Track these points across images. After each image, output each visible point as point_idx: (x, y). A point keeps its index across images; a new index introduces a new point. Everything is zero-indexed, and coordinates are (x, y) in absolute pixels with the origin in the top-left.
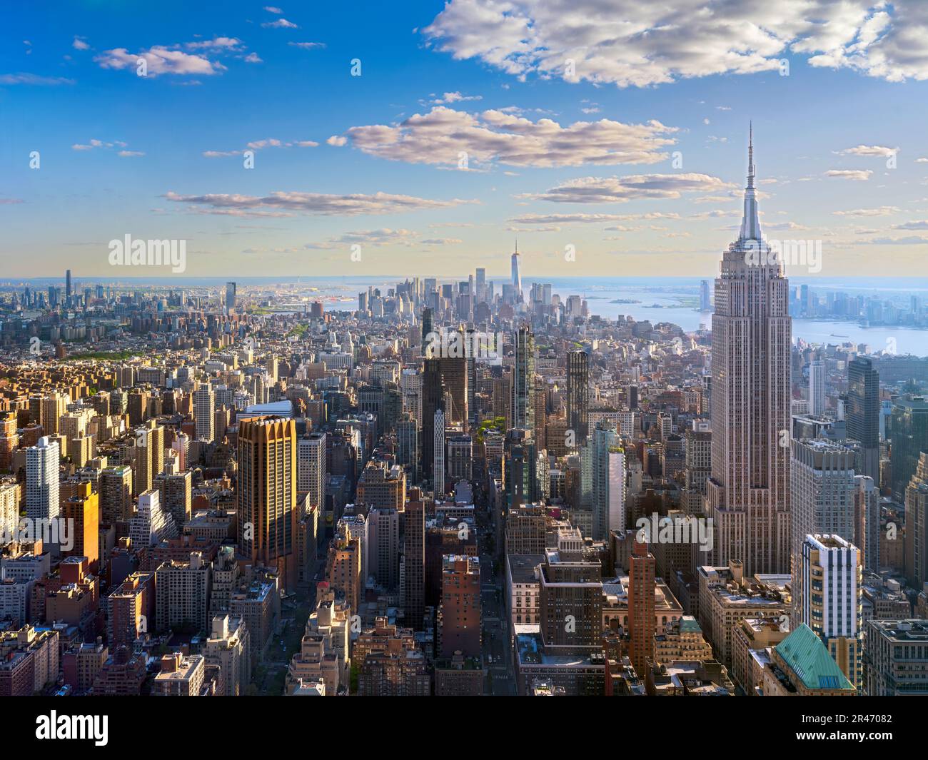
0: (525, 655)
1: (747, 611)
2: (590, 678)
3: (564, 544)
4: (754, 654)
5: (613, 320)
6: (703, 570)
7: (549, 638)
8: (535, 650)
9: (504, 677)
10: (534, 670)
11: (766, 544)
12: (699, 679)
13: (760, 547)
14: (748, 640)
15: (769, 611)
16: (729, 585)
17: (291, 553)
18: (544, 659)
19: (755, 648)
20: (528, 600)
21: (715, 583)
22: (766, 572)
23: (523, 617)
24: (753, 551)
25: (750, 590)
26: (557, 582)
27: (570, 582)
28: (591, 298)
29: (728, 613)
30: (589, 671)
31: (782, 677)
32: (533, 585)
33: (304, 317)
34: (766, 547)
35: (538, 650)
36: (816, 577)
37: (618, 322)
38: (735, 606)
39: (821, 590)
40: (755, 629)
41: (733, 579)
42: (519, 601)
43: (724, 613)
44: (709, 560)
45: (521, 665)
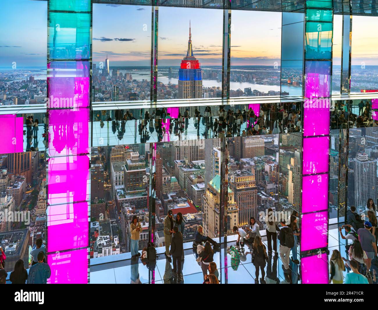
0: (120, 196)
1: (190, 173)
2: (142, 201)
3: (133, 157)
4: (193, 186)
5: (141, 81)
6: (176, 161)
7: (128, 189)
8: (123, 194)
9: (111, 205)
10: (123, 200)
11: (195, 151)
12: (177, 196)
13: (193, 153)
14: (191, 182)
15: (197, 172)
16: (184, 165)
17: (29, 170)
18: (126, 196)
19: (194, 184)
20: (120, 177)
21: (180, 165)
22: (195, 160)
23: (118, 183)
24: (191, 154)
25: (191, 166)
26: (130, 170)
27: (135, 169)
28: (132, 73)
29: (185, 174)
30: (142, 198)
31: (212, 191)
32: (121, 172)
33: (26, 82)
34: (195, 152)
35: (124, 194)
36: (217, 160)
37: (143, 82)
38: (187, 172)
39: (218, 164)
40: (193, 178)
41: (185, 163)
42: (116, 178)
43: (183, 174)
44: (178, 158)
45: (119, 200)
